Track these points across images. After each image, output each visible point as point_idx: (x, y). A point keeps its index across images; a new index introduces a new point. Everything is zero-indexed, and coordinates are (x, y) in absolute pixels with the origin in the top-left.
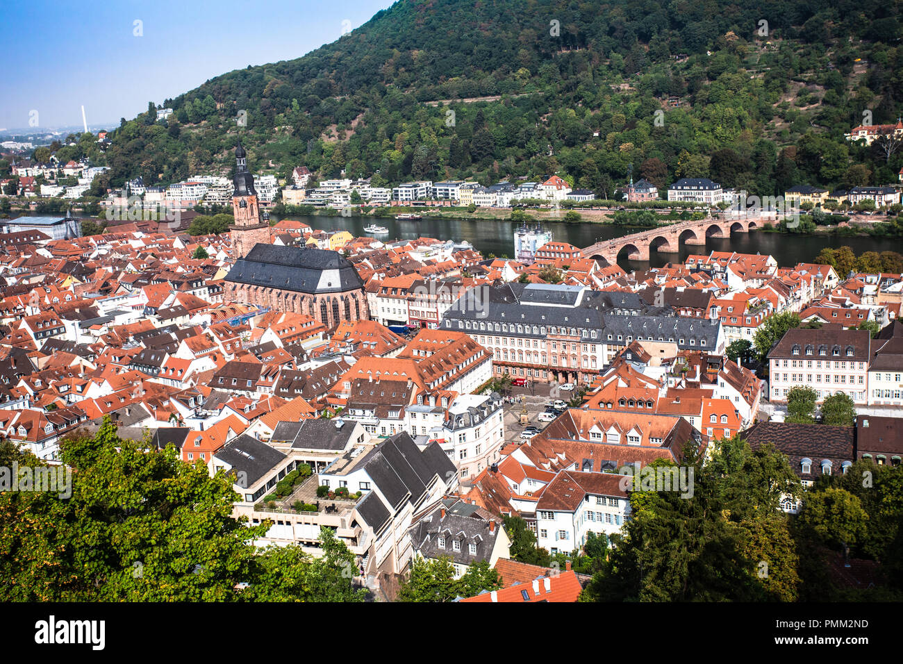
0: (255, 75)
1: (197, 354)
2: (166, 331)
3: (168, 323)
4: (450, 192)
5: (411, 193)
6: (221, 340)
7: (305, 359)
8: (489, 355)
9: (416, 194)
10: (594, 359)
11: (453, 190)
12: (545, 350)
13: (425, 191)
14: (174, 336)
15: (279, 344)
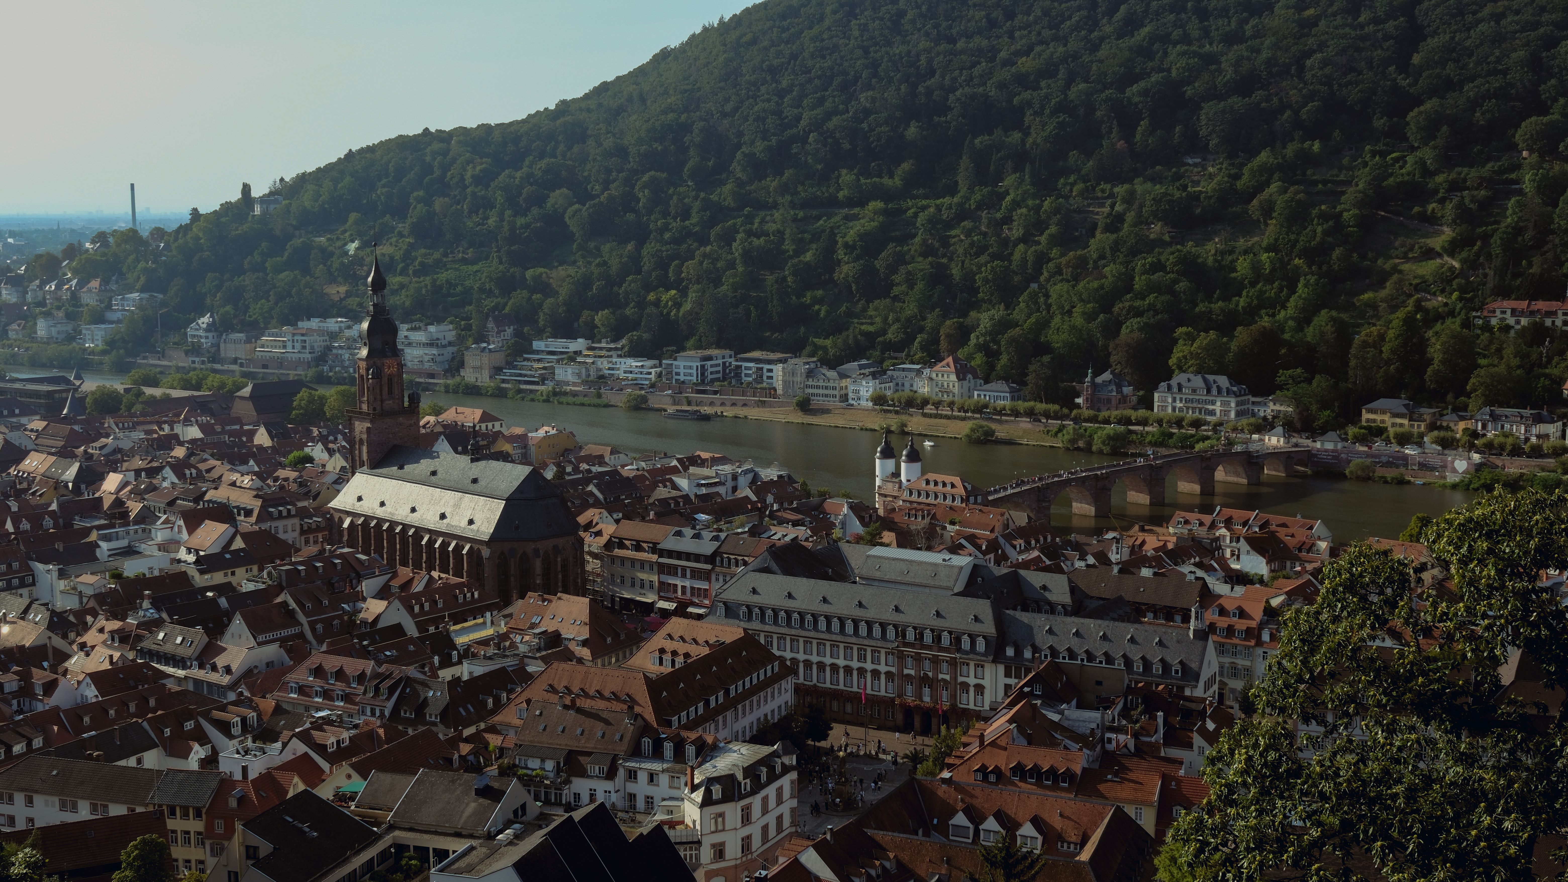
0: (436, 146)
1: (261, 638)
2: (210, 594)
3: (218, 578)
4: (766, 374)
5: (694, 372)
6: (307, 615)
7: (455, 658)
8: (789, 669)
9: (703, 374)
10: (980, 689)
11: (771, 371)
12: (893, 670)
13: (720, 368)
14: (223, 602)
15: (412, 630)
